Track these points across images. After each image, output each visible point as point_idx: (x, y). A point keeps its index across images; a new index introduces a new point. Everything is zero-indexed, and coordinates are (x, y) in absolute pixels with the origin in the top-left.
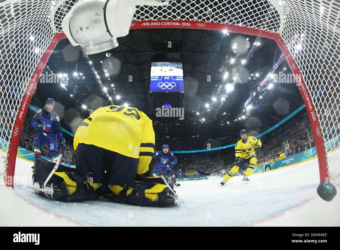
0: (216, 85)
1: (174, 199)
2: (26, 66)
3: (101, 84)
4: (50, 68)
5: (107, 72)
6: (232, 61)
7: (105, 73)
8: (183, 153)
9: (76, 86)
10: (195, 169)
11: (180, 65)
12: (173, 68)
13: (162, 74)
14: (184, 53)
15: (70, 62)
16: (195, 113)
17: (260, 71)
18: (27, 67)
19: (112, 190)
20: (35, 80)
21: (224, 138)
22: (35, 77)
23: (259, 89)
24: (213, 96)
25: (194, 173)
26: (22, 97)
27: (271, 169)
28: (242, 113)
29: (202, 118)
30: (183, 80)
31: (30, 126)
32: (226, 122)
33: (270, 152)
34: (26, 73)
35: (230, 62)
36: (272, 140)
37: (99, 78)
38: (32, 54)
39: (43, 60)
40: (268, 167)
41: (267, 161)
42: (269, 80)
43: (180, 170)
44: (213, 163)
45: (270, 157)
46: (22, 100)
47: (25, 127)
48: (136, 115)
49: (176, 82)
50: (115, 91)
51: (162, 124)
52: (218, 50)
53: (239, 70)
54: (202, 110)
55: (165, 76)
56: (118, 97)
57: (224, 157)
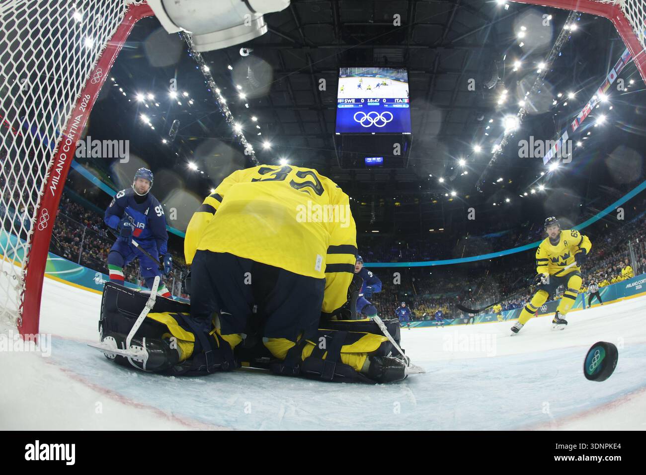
0: (480, 117)
1: (402, 365)
2: (65, 77)
3: (229, 115)
4: (117, 81)
5: (243, 89)
6: (517, 65)
7: (239, 92)
8: (410, 267)
9: (174, 121)
10: (436, 301)
11: (402, 74)
12: (388, 81)
13: (362, 94)
14: (410, 47)
15: (161, 69)
16: (434, 180)
17: (578, 86)
18: (67, 78)
19: (269, 348)
20: (84, 108)
21: (498, 234)
22: (85, 102)
23: (575, 125)
24: (474, 143)
25: (433, 311)
26: (56, 145)
27: (601, 302)
28: (537, 178)
29: (451, 189)
30: (408, 106)
31: (74, 209)
32: (503, 199)
33: (599, 264)
34: (64, 93)
35: (512, 68)
36: (604, 236)
37: (225, 103)
38: (77, 51)
39: (102, 62)
40: (595, 296)
41: (594, 284)
42: (598, 106)
43: (403, 305)
44: (474, 288)
45: (599, 274)
46: (55, 150)
47: (63, 211)
48: (315, 184)
49: (394, 111)
50: (259, 131)
51: (363, 204)
52: (485, 40)
53: (532, 84)
54: (450, 171)
55: (370, 99)
56: (267, 145)
57: (499, 275)
